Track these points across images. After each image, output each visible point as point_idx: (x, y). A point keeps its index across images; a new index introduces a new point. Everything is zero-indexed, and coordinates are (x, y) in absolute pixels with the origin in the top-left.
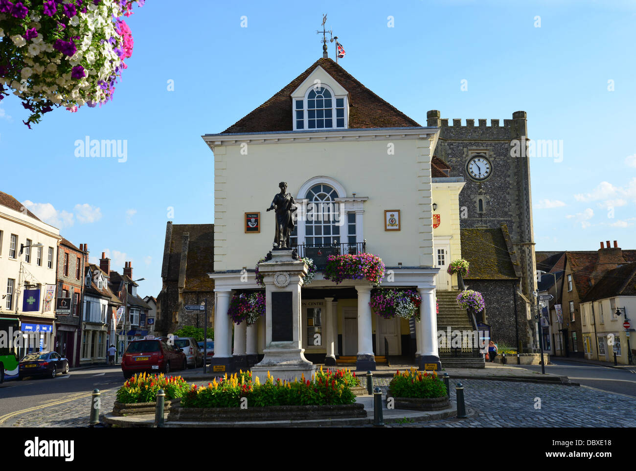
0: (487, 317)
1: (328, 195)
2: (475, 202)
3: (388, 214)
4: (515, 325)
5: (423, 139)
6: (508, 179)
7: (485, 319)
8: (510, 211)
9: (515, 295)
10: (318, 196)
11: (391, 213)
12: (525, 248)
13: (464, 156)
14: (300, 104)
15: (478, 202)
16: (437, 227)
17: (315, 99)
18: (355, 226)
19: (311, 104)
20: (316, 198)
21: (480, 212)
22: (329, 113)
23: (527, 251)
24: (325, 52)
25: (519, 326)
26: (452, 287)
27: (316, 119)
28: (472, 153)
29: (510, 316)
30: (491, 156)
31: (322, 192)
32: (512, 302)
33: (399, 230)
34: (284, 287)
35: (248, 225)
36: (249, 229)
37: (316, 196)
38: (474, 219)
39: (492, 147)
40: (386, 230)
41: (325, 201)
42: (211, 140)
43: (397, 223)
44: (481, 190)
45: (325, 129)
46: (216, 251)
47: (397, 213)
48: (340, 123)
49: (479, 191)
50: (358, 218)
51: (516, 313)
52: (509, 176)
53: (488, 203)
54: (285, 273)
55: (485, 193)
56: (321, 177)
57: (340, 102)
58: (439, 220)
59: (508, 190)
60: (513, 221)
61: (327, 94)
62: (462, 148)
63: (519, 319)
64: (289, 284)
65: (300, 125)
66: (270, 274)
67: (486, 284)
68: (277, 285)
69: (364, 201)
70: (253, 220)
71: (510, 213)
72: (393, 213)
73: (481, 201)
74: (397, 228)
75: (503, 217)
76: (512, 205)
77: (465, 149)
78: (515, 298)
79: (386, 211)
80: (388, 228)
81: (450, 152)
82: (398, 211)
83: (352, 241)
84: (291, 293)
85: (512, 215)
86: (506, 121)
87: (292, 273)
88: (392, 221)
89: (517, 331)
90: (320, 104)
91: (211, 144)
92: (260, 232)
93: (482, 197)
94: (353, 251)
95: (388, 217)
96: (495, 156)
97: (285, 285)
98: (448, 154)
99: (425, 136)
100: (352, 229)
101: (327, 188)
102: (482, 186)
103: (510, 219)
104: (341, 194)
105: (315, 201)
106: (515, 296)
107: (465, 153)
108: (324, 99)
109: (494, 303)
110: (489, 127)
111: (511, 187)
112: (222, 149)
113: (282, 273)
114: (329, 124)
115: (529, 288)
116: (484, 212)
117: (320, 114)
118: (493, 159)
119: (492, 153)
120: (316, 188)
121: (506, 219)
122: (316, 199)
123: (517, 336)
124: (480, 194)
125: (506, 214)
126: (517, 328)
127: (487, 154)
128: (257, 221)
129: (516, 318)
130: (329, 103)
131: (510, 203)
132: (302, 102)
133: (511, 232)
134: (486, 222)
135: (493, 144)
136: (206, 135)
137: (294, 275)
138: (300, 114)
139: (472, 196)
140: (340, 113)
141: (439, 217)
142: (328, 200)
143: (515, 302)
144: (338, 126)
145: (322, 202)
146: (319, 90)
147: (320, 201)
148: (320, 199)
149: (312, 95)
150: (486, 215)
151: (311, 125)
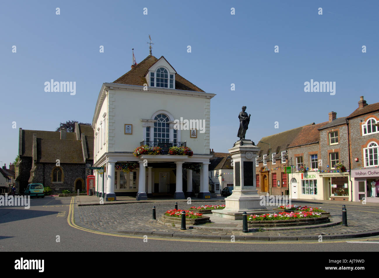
1: (165, 119)
5: (208, 98)
10: (160, 119)
11: (193, 130)
17: (160, 73)
19: (158, 75)
22: (166, 81)
24: (151, 53)
27: (160, 83)
31: (162, 118)
33: (196, 138)
37: (159, 119)
42: (108, 86)
43: (196, 134)
45: (164, 88)
47: (196, 130)
48: (171, 86)
50: (179, 131)
56: (163, 110)
57: (172, 77)
61: (166, 72)
65: (152, 84)
74: (196, 136)
80: (192, 136)
88: (194, 133)
90: (162, 76)
95: (192, 132)
97: (250, 158)
99: (209, 97)
100: (175, 136)
101: (164, 116)
104: (170, 119)
105: (158, 121)
108: (164, 74)
112: (114, 92)
113: (250, 152)
114: (166, 86)
117: (162, 81)
120: (159, 116)
130: (166, 76)
132: (154, 73)
136: (106, 83)
138: (152, 79)
140: (171, 81)
142: (164, 121)
144: (170, 88)
145: (162, 122)
146: (162, 69)
147: (161, 122)
148: (160, 121)
149: (158, 71)
151: (158, 85)
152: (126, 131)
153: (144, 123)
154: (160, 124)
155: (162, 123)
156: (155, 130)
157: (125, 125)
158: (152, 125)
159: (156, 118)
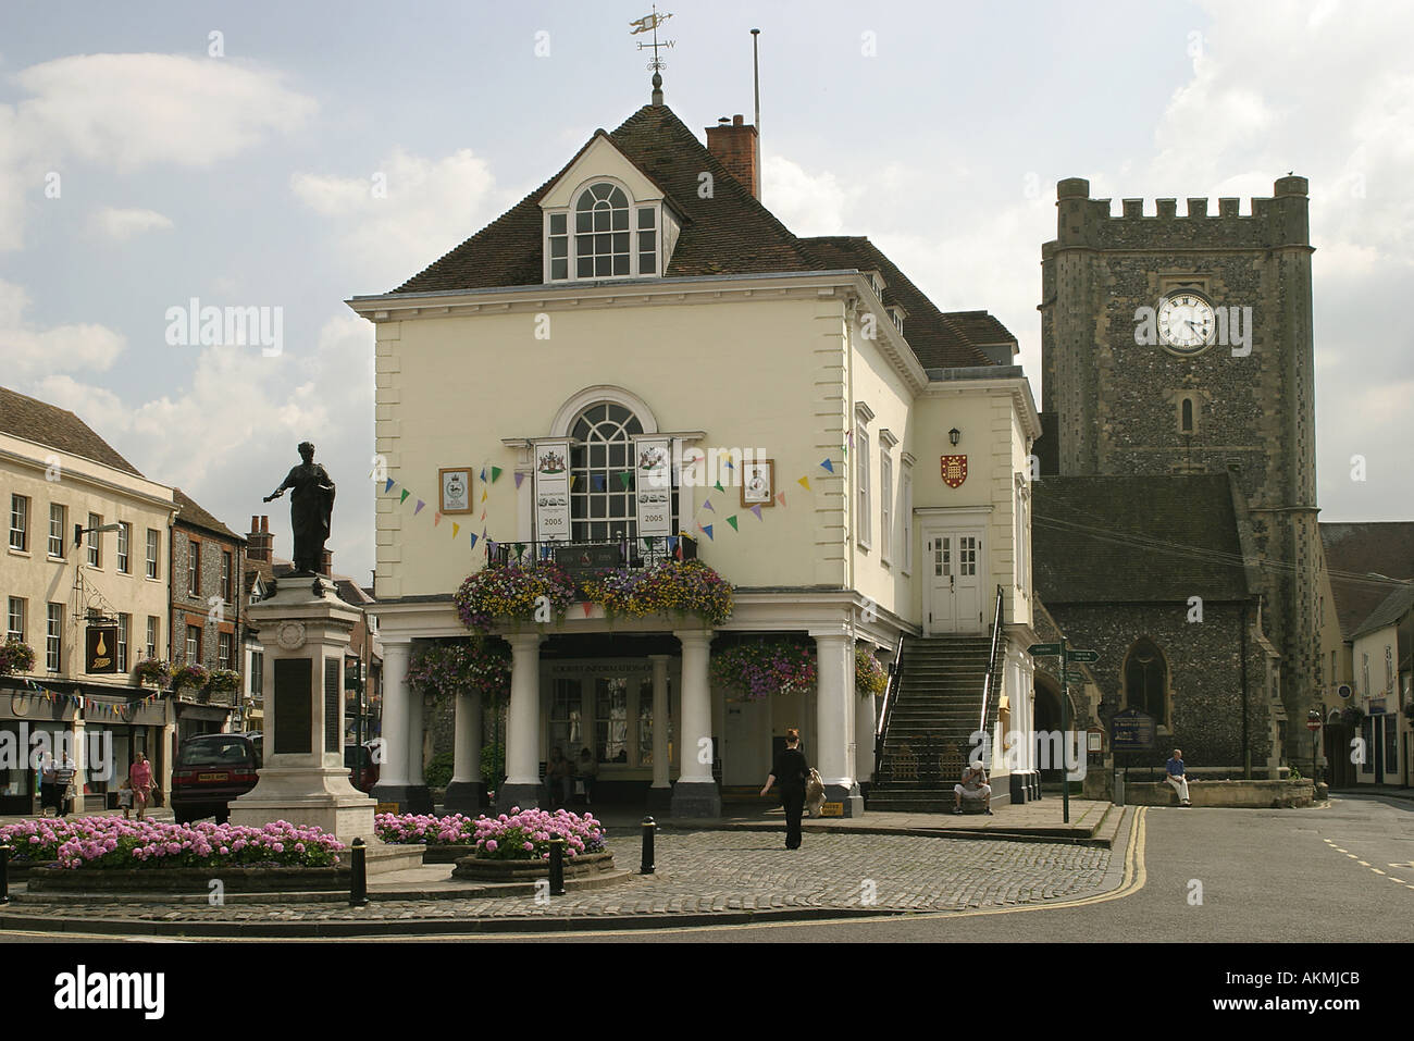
0: (1174, 692)
1: (621, 428)
2: (1174, 407)
4: (1241, 714)
5: (826, 298)
6: (1257, 348)
7: (1169, 699)
8: (1260, 430)
9: (1244, 638)
10: (598, 429)
12: (1293, 520)
13: (1149, 291)
14: (559, 223)
15: (1180, 407)
16: (959, 484)
17: (593, 211)
19: (583, 223)
20: (594, 434)
21: (1186, 432)
22: (623, 241)
23: (1298, 528)
24: (657, 92)
25: (1251, 714)
26: (990, 628)
27: (594, 256)
28: (1168, 284)
29: (1229, 690)
30: (1215, 289)
31: (607, 421)
32: (1235, 656)
33: (770, 505)
34: (294, 650)
37: (594, 428)
38: (1170, 449)
39: (1219, 269)
41: (614, 440)
42: (368, 307)
44: (1191, 376)
45: (613, 277)
47: (768, 466)
48: (647, 264)
49: (1184, 380)
51: (1244, 684)
53: (1206, 409)
54: (296, 623)
55: (1199, 385)
56: (603, 387)
57: (647, 217)
58: (965, 469)
59: (1258, 375)
60: (1268, 453)
61: (620, 200)
62: (1143, 272)
63: (1251, 698)
64: (304, 644)
65: (560, 270)
66: (270, 623)
67: (1174, 612)
68: (283, 645)
69: (696, 441)
71: (1259, 434)
73: (1187, 403)
75: (1243, 445)
76: (1267, 413)
77: (1152, 275)
78: (1243, 647)
80: (747, 500)
81: (1112, 281)
82: (771, 463)
84: (310, 661)
85: (1264, 439)
86: (1258, 204)
87: (309, 622)
88: (757, 485)
89: (1245, 727)
90: (602, 221)
91: (369, 315)
93: (1191, 395)
97: (294, 646)
98: (1109, 288)
99: (831, 292)
101: (620, 412)
102: (1193, 368)
103: (1259, 449)
104: (647, 425)
105: (591, 440)
106: (1244, 642)
107: (1152, 285)
108: (611, 210)
109: (1191, 660)
110: (1214, 219)
111: (1264, 367)
112: (391, 330)
113: (290, 622)
114: (623, 266)
115: (1300, 621)
116: (1196, 431)
117: (603, 243)
118: (1222, 297)
119: (1219, 283)
120: (595, 412)
121: (1250, 449)
122: (594, 438)
123: (1245, 740)
124: (1187, 386)
125: (1250, 436)
126: (1244, 719)
127: (1207, 284)
129: (1244, 696)
130: (622, 220)
131: (1260, 408)
132: (564, 217)
134: (1198, 457)
135: (1223, 260)
136: (357, 299)
137: (315, 627)
138: (560, 246)
139: (1166, 393)
140: (647, 241)
141: (965, 461)
142: (621, 437)
143: (1243, 657)
144: (641, 272)
145: (607, 443)
146: (602, 189)
147: (604, 442)
148: (602, 438)
149: (585, 202)
150: (1199, 438)
151: (584, 269)
152: (448, 499)
153: (515, 457)
154: (598, 452)
155: (611, 446)
156: (578, 481)
157: (442, 472)
159: (579, 430)
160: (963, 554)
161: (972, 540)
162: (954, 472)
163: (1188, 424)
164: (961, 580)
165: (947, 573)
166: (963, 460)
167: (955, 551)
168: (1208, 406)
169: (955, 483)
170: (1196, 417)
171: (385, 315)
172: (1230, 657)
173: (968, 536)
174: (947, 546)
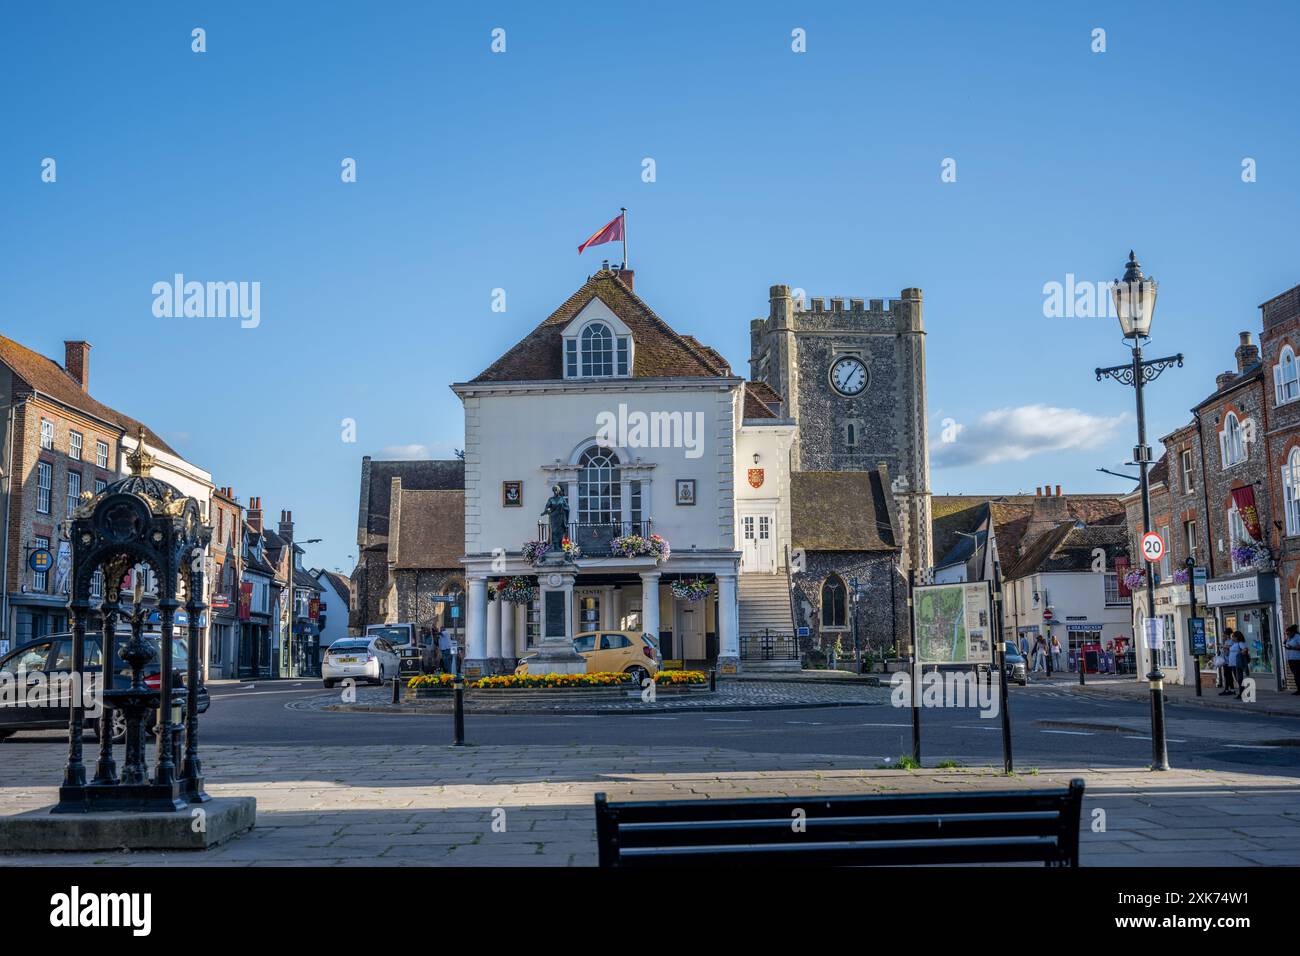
0: (851, 605)
1: (607, 460)
2: (843, 429)
3: (681, 485)
5: (724, 391)
6: (892, 393)
7: (848, 610)
8: (895, 444)
10: (594, 460)
11: (684, 483)
13: (827, 357)
14: (572, 344)
15: (846, 429)
17: (591, 339)
18: (640, 498)
19: (586, 345)
20: (591, 463)
21: (850, 445)
22: (608, 356)
23: (919, 505)
26: (778, 569)
27: (592, 364)
28: (839, 353)
29: (884, 603)
30: (867, 358)
31: (599, 456)
32: (888, 584)
33: (693, 504)
35: (507, 497)
36: (508, 503)
37: (592, 460)
38: (841, 456)
39: (869, 344)
40: (678, 504)
41: (603, 467)
42: (459, 389)
43: (692, 495)
44: (852, 410)
45: (603, 376)
46: (468, 529)
47: (691, 483)
48: (623, 369)
49: (849, 412)
50: (644, 488)
51: (893, 600)
52: (895, 389)
53: (862, 431)
55: (858, 416)
57: (622, 343)
58: (762, 477)
59: (893, 410)
60: (900, 458)
61: (607, 333)
62: (823, 345)
63: (897, 609)
65: (572, 371)
67: (850, 557)
69: (652, 468)
70: (513, 491)
71: (894, 446)
72: (688, 483)
73: (851, 427)
74: (692, 501)
75: (884, 453)
76: (899, 434)
77: (828, 347)
78: (892, 578)
79: (678, 481)
80: (680, 501)
82: (693, 481)
83: (636, 516)
84: (563, 592)
85: (897, 450)
86: (892, 303)
88: (685, 492)
90: (597, 344)
91: (462, 395)
92: (521, 506)
93: (853, 421)
94: (636, 530)
95: (681, 488)
96: (873, 357)
99: (727, 388)
100: (636, 503)
101: (606, 452)
102: (854, 405)
103: (894, 456)
104: (623, 459)
106: (892, 575)
107: (829, 353)
108: (602, 338)
110: (867, 312)
111: (897, 405)
112: (475, 402)
114: (609, 370)
115: (920, 561)
116: (856, 444)
117: (597, 357)
118: (871, 362)
119: (869, 353)
120: (592, 451)
121: (889, 456)
122: (592, 465)
123: (894, 635)
124: (851, 416)
125: (889, 447)
127: (862, 354)
128: (517, 492)
129: (893, 607)
130: (608, 344)
131: (895, 430)
132: (575, 342)
133: (894, 476)
134: (858, 461)
135: (871, 339)
136: (456, 384)
137: (567, 575)
138: (572, 358)
139: (838, 421)
140: (623, 357)
141: (762, 473)
142: (607, 465)
143: (892, 584)
144: (619, 373)
145: (599, 468)
146: (596, 327)
147: (597, 468)
148: (596, 465)
149: (587, 333)
150: (859, 449)
151: (586, 371)
153: (548, 475)
154: (594, 474)
155: (601, 470)
156: (582, 489)
158: (572, 478)
159: (583, 460)
160: (762, 526)
161: (766, 518)
162: (755, 479)
163: (851, 440)
164: (760, 540)
165: (752, 537)
166: (761, 472)
167: (757, 524)
168: (863, 429)
169: (757, 485)
170: (857, 436)
171: (472, 394)
172: (884, 584)
173: (764, 516)
174: (752, 522)
